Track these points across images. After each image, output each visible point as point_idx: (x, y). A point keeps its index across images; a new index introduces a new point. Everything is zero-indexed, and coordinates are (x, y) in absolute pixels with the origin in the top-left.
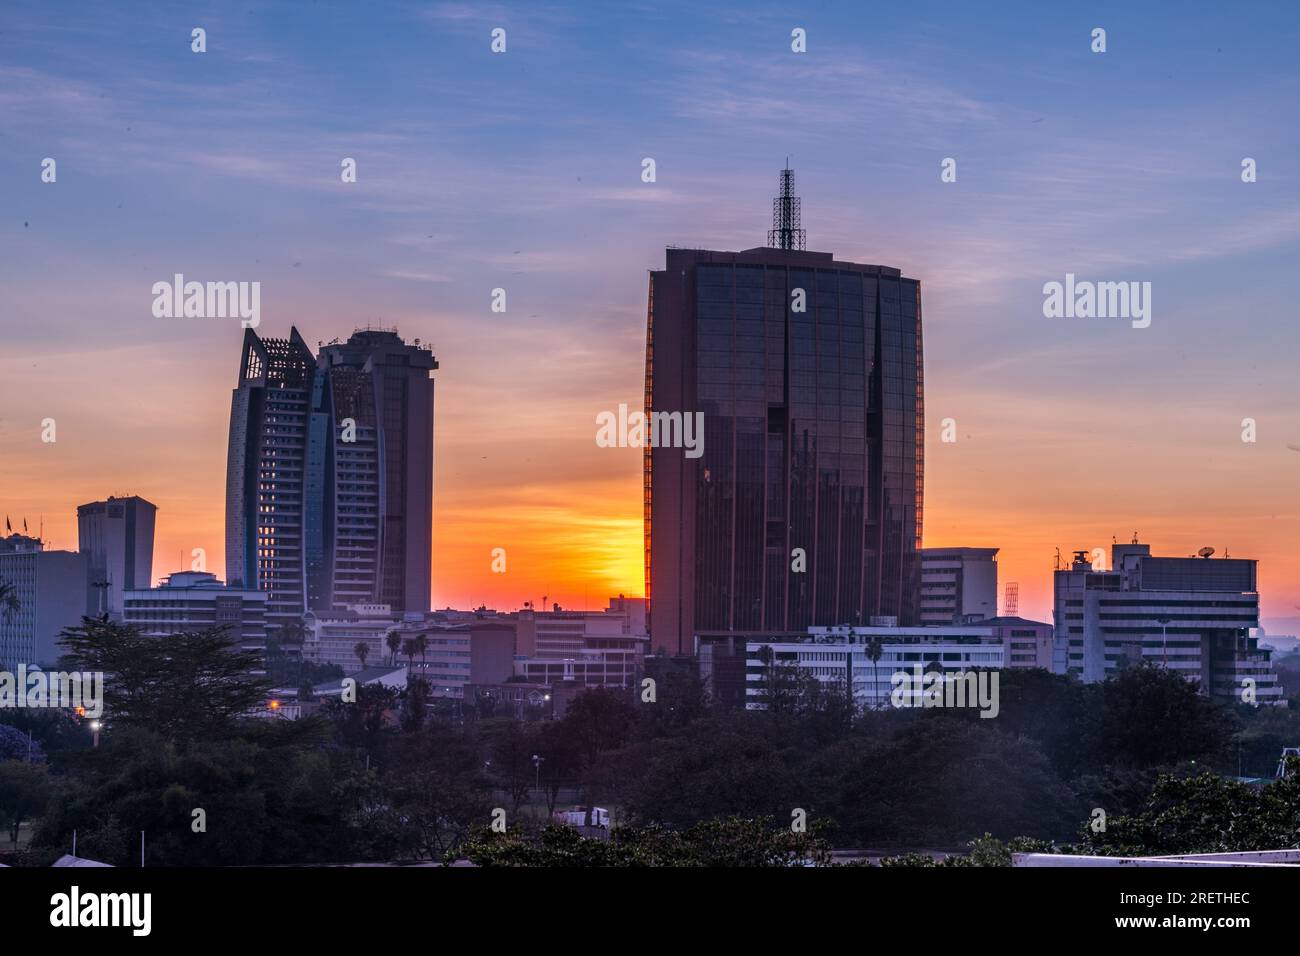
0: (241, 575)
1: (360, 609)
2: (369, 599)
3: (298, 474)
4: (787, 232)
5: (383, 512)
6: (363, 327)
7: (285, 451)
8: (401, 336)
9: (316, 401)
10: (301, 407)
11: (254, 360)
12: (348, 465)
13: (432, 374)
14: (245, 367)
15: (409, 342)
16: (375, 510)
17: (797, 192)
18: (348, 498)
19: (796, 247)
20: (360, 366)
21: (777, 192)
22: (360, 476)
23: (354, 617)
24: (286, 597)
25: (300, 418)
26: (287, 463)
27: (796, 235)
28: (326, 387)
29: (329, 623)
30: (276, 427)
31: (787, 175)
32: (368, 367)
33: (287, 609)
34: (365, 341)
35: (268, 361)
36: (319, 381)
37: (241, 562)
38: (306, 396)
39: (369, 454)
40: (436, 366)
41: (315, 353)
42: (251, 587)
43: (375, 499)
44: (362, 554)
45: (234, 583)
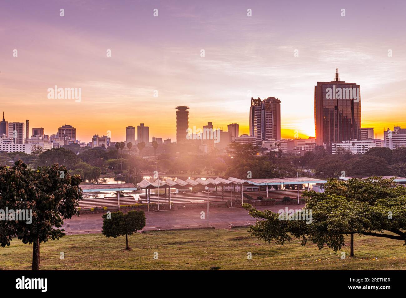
0: (252, 135)
1: (270, 139)
2: (271, 138)
3: (260, 119)
4: (337, 78)
5: (273, 125)
6: (269, 97)
7: (258, 116)
8: (275, 98)
9: (262, 108)
10: (260, 109)
11: (253, 102)
12: (268, 118)
13: (280, 103)
14: (252, 103)
15: (276, 99)
16: (272, 124)
17: (339, 72)
18: (268, 123)
19: (339, 81)
20: (269, 103)
21: (335, 72)
22: (269, 119)
23: (269, 141)
24: (259, 138)
25: (260, 111)
26: (258, 118)
27: (339, 79)
28: (264, 106)
29: (265, 142)
30: (256, 112)
31: (337, 69)
32: (270, 103)
33: (259, 140)
34: (270, 99)
35: (255, 102)
36: (263, 105)
37: (252, 133)
38: (261, 107)
39: (271, 116)
40: (281, 102)
41: (262, 101)
42: (253, 136)
43: (272, 123)
44: (270, 131)
45: (251, 136)
